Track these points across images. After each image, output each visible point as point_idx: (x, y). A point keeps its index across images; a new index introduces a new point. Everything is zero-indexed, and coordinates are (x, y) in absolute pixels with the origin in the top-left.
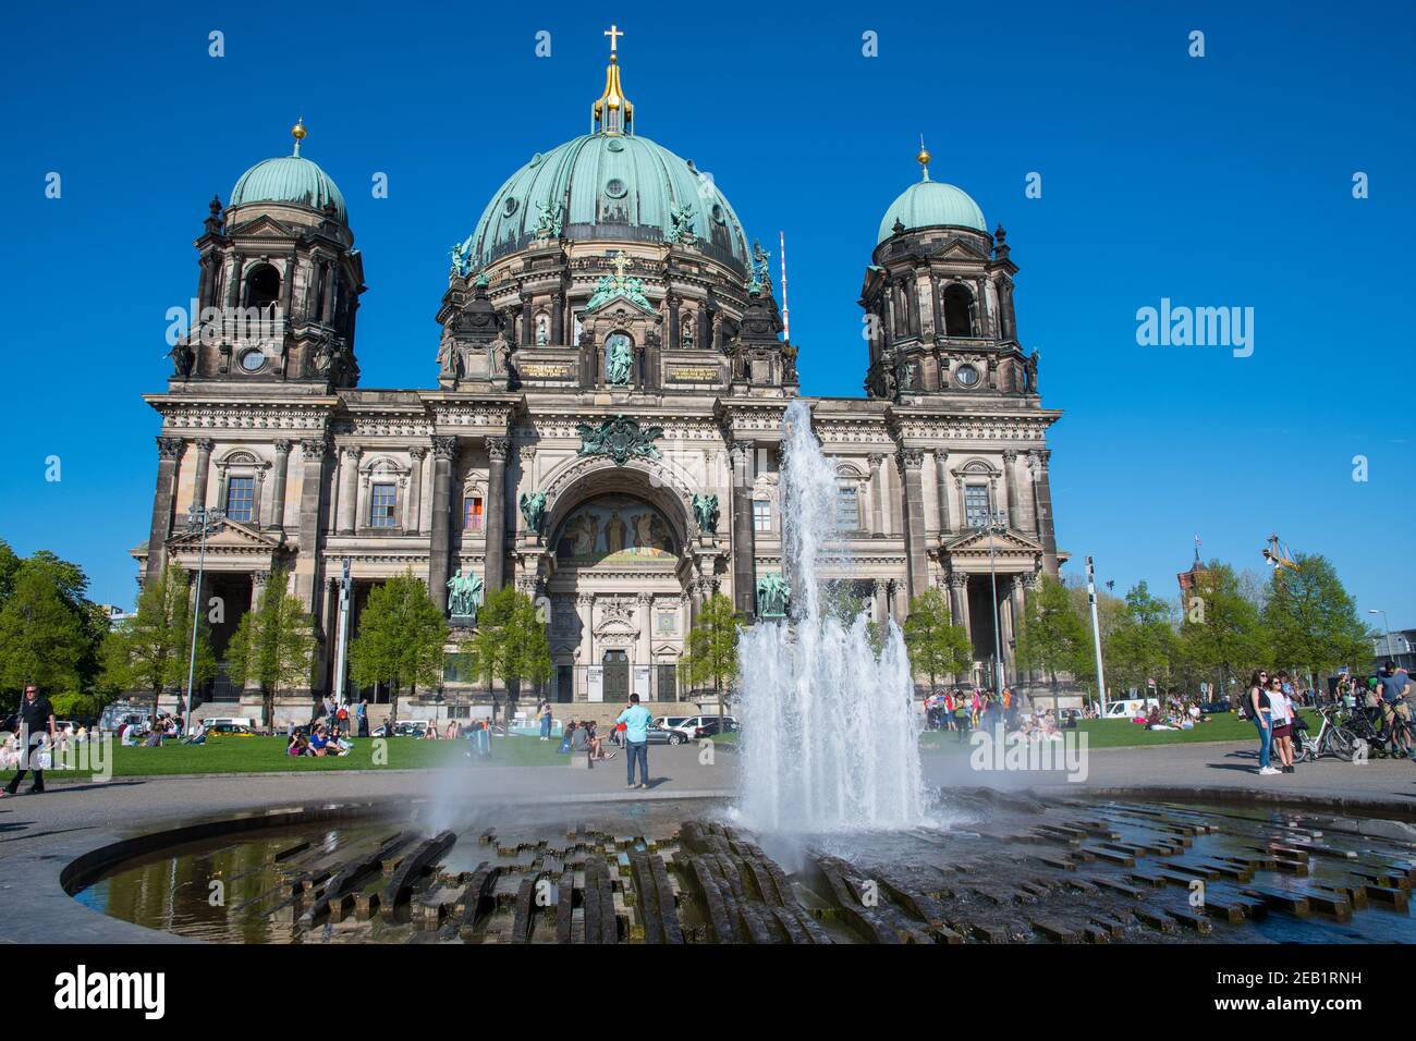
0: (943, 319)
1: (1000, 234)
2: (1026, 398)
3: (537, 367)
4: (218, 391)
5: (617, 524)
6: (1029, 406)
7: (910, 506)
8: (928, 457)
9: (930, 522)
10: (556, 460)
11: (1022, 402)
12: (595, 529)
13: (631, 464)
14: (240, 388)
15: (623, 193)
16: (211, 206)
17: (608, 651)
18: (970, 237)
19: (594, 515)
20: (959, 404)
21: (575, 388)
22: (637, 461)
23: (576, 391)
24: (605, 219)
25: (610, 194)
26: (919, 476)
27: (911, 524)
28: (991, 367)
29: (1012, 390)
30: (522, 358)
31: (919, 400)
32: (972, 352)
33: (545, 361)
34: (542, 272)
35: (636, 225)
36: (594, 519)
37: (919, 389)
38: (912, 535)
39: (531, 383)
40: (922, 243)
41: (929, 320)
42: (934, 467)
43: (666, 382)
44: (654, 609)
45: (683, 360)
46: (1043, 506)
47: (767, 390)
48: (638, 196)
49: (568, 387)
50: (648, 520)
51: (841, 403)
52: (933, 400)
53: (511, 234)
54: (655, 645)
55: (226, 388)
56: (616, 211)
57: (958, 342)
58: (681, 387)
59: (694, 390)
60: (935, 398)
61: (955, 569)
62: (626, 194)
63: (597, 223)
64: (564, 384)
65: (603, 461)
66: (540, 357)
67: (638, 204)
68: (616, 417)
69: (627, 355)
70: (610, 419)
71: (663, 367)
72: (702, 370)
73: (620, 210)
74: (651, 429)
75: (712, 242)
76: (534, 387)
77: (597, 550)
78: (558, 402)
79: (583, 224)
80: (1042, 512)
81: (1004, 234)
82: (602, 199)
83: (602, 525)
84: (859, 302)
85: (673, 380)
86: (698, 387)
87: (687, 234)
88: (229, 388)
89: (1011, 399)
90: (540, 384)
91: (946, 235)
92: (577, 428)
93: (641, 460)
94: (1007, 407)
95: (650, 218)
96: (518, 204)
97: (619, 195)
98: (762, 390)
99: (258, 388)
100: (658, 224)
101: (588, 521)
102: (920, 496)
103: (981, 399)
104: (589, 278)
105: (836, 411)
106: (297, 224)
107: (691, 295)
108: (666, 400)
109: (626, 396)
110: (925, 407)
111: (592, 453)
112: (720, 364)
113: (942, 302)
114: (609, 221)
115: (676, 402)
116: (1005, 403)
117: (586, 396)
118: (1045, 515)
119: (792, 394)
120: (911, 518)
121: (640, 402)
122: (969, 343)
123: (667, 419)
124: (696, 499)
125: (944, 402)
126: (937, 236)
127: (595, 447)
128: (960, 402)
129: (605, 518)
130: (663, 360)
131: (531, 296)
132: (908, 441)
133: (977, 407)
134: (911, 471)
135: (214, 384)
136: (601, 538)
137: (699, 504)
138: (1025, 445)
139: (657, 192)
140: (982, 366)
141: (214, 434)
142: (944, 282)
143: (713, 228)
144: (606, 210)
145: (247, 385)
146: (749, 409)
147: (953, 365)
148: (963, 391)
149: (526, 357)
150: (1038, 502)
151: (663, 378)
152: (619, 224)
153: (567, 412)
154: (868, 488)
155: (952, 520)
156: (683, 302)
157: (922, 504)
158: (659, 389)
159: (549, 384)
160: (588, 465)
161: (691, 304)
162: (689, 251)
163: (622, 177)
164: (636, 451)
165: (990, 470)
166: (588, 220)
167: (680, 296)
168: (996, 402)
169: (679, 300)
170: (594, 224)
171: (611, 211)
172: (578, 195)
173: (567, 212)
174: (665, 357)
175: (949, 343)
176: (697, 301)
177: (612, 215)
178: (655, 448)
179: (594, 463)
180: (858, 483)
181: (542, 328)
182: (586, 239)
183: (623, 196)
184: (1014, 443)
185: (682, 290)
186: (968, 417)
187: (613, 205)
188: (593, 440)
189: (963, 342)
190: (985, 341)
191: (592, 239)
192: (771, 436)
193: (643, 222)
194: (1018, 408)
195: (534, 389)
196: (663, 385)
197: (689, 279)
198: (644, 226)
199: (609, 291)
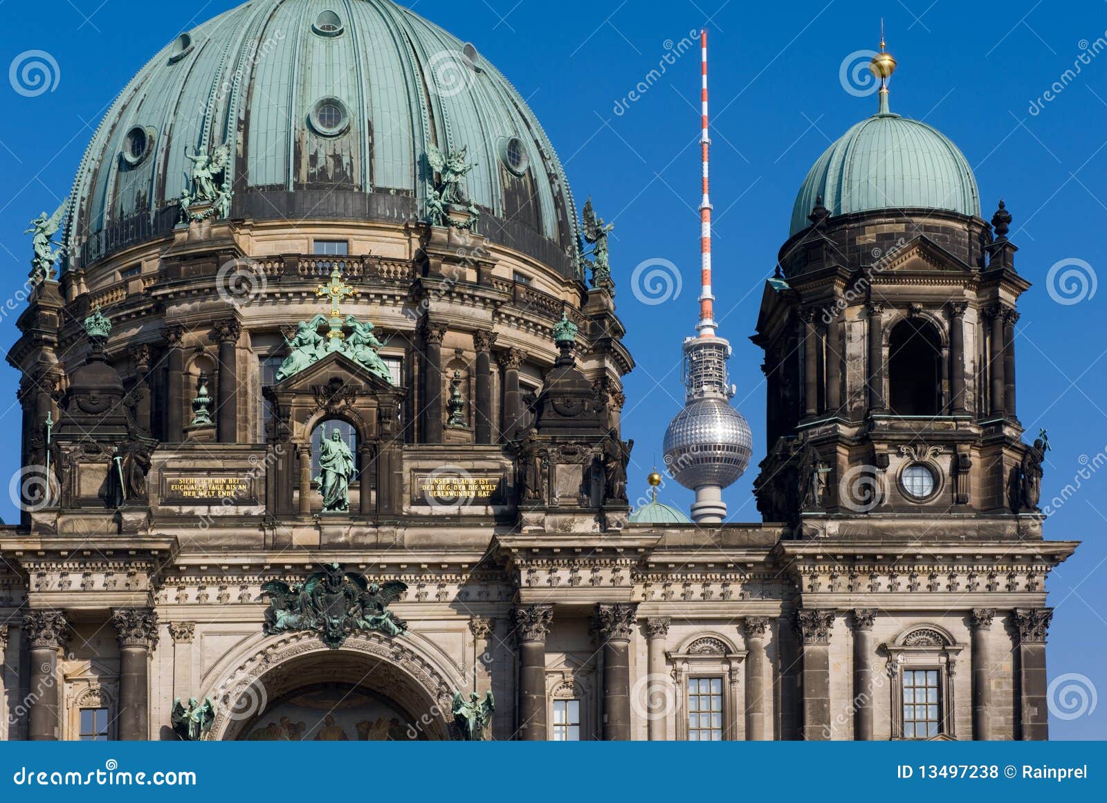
0: (885, 382)
1: (1001, 220)
2: (1017, 519)
3: (196, 480)
6: (1023, 534)
7: (808, 706)
8: (839, 623)
10: (232, 640)
11: (1010, 527)
13: (352, 644)
15: (341, 126)
18: (946, 229)
19: (294, 721)
20: (901, 533)
21: (259, 516)
22: (362, 639)
23: (263, 522)
24: (311, 177)
25: (319, 127)
26: (826, 658)
28: (960, 466)
29: (991, 507)
30: (170, 465)
31: (833, 527)
32: (931, 440)
33: (209, 470)
34: (201, 286)
35: (369, 190)
37: (832, 507)
39: (186, 509)
40: (860, 241)
41: (860, 383)
42: (851, 640)
43: (413, 503)
45: (440, 465)
46: (1033, 703)
47: (577, 518)
48: (371, 132)
49: (247, 516)
51: (703, 532)
52: (857, 527)
53: (142, 202)
56: (331, 161)
57: (908, 423)
58: (437, 510)
59: (460, 515)
60: (858, 524)
62: (349, 128)
63: (298, 186)
64: (243, 510)
65: (305, 640)
66: (200, 464)
67: (371, 146)
68: (329, 567)
69: (346, 458)
70: (322, 571)
71: (407, 477)
73: (337, 159)
74: (388, 585)
75: (507, 214)
76: (191, 516)
78: (233, 542)
79: (272, 187)
80: (1029, 713)
81: (1009, 220)
82: (306, 138)
84: (752, 338)
85: (424, 500)
86: (466, 509)
87: (458, 206)
89: (991, 522)
91: (901, 228)
92: (263, 585)
93: (368, 638)
94: (982, 537)
95: (393, 175)
96: (152, 141)
97: (335, 130)
98: (569, 517)
100: (406, 186)
103: (940, 523)
104: (284, 295)
105: (696, 547)
107: (464, 323)
108: (409, 534)
110: (840, 539)
111: (290, 628)
112: (503, 469)
113: (885, 352)
114: (319, 182)
115: (428, 537)
116: (981, 528)
117: (282, 531)
118: (1035, 719)
121: (370, 540)
122: (927, 425)
123: (416, 567)
124: (457, 705)
125: (873, 528)
126: (886, 229)
127: (293, 619)
128: (903, 528)
130: (407, 466)
131: (179, 329)
132: (810, 597)
133: (928, 539)
134: (811, 648)
137: (463, 711)
138: (1010, 601)
140: (944, 464)
142: (888, 316)
143: (508, 184)
144: (314, 159)
146: (548, 553)
147: (895, 464)
148: (911, 509)
149: (177, 465)
150: (1024, 697)
151: (406, 497)
152: (339, 188)
153: (249, 561)
154: (741, 677)
155: (879, 728)
156: (449, 336)
157: (829, 701)
158: (399, 516)
159: (217, 510)
160: (282, 648)
161: (468, 340)
162: (460, 241)
163: (343, 94)
164: (361, 623)
165: (945, 643)
166: (280, 180)
167: (445, 327)
168: (965, 528)
169: (442, 332)
170: (291, 189)
171: (321, 162)
172: (262, 129)
173: (242, 163)
174: (411, 459)
175: (891, 427)
176: (475, 333)
177: (324, 171)
178: (392, 617)
179: (294, 644)
180: (726, 667)
181: (204, 390)
182: (278, 217)
183: (342, 132)
184: (991, 596)
185: (447, 314)
186: (912, 558)
187: (324, 149)
188: (290, 607)
189: (915, 424)
190: (955, 420)
191: (289, 217)
192: (583, 597)
193: (379, 183)
194: (1000, 538)
195: (191, 520)
196: (406, 508)
197: (461, 295)
198: (381, 191)
199: (316, 344)
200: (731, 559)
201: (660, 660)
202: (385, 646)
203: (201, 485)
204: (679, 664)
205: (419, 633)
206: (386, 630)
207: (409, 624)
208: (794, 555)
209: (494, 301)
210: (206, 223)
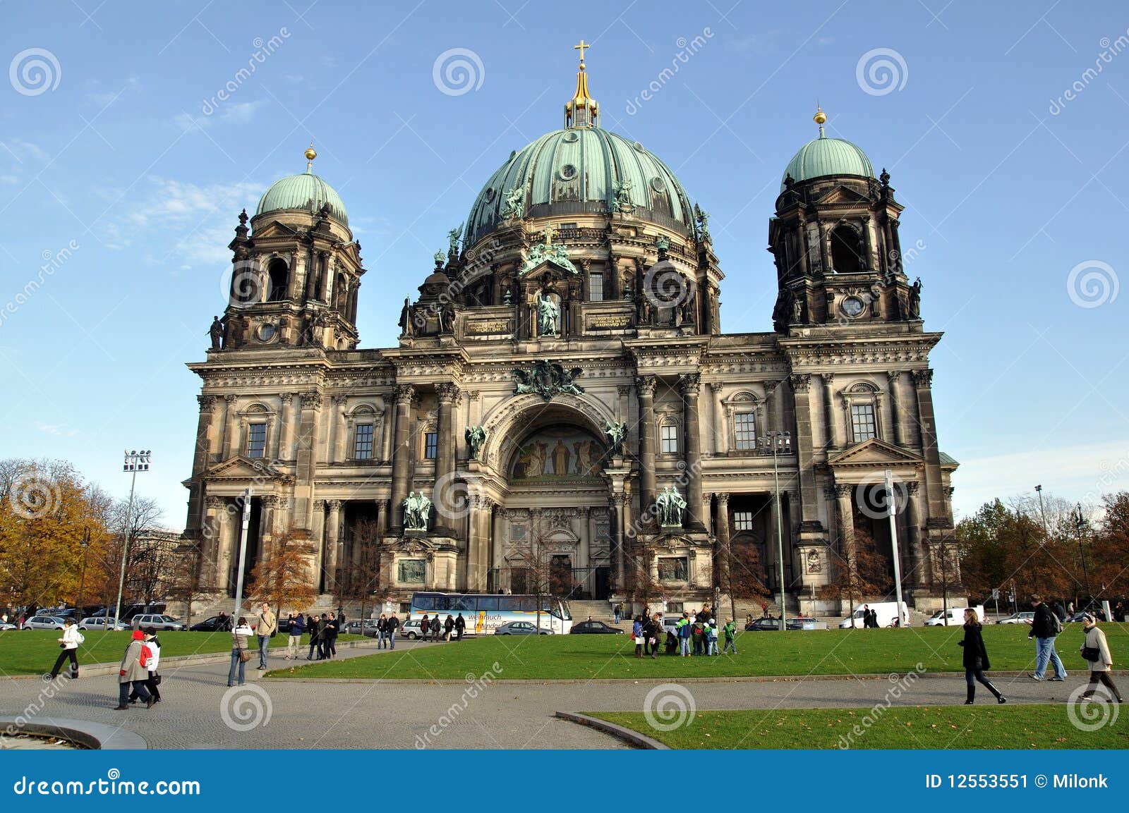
0: (830, 258)
1: (885, 177)
2: (909, 323)
3: (482, 324)
4: (241, 358)
5: (563, 450)
6: (911, 331)
7: (799, 426)
8: (814, 381)
9: (817, 440)
10: (497, 400)
11: (905, 328)
12: (544, 454)
13: (555, 400)
14: (256, 355)
15: (573, 176)
16: (240, 217)
17: (555, 557)
19: (542, 443)
20: (843, 333)
21: (511, 339)
22: (561, 398)
23: (513, 342)
24: (560, 198)
25: (564, 177)
26: (807, 400)
27: (799, 442)
29: (893, 318)
30: (470, 317)
31: (807, 332)
32: (857, 286)
33: (488, 319)
34: (506, 246)
35: (585, 201)
36: (543, 447)
37: (805, 321)
38: (801, 452)
39: (477, 338)
41: (818, 259)
42: (820, 390)
43: (587, 330)
44: (592, 521)
45: (601, 311)
46: (926, 421)
47: (668, 332)
48: (587, 177)
49: (505, 339)
50: (588, 446)
51: (738, 338)
52: (819, 331)
53: (490, 217)
54: (594, 550)
55: (246, 355)
56: (568, 191)
57: (845, 277)
58: (600, 333)
59: (611, 335)
60: (822, 329)
61: (838, 481)
62: (577, 176)
63: (554, 202)
64: (504, 337)
65: (532, 399)
66: (484, 316)
67: (587, 183)
68: (543, 362)
69: (554, 310)
70: (540, 365)
71: (584, 317)
72: (617, 318)
73: (572, 190)
74: (573, 370)
75: (653, 209)
76: (479, 341)
77: (545, 472)
78: (497, 352)
79: (542, 204)
81: (890, 178)
82: (558, 181)
83: (549, 452)
84: (768, 249)
85: (594, 328)
86: (614, 332)
87: (626, 204)
88: (249, 355)
89: (893, 325)
90: (484, 338)
91: (832, 184)
92: (512, 372)
93: (564, 397)
94: (890, 332)
95: (597, 194)
96: (495, 193)
97: (571, 178)
98: (663, 331)
99: (269, 354)
100: (603, 198)
101: (538, 448)
102: (809, 417)
103: (865, 327)
106: (300, 226)
107: (629, 254)
108: (584, 345)
109: (551, 344)
110: (810, 338)
111: (525, 393)
113: (829, 244)
114: (563, 200)
115: (594, 346)
116: (888, 329)
117: (521, 346)
119: (689, 333)
120: (799, 437)
121: (566, 348)
122: (854, 277)
123: (587, 361)
124: (608, 429)
125: (828, 332)
126: (824, 185)
127: (526, 388)
128: (844, 331)
129: (552, 445)
130: (584, 312)
132: (796, 368)
133: (859, 335)
134: (799, 395)
135: (238, 353)
136: (549, 462)
137: (611, 432)
138: (906, 366)
141: (237, 391)
142: (829, 226)
143: (655, 197)
144: (561, 191)
145: (262, 352)
146: (651, 349)
147: (838, 299)
149: (473, 317)
151: (584, 327)
152: (572, 201)
153: (504, 360)
154: (764, 412)
155: (839, 437)
156: (622, 261)
157: (810, 423)
158: (581, 336)
159: (491, 337)
160: (521, 403)
161: (629, 262)
162: (627, 218)
163: (577, 165)
164: (560, 389)
165: (873, 389)
166: (545, 201)
167: (619, 257)
168: (880, 329)
169: (618, 259)
170: (550, 203)
171: (564, 191)
172: (539, 180)
173: (530, 196)
174: (586, 309)
175: (834, 279)
176: (635, 259)
177: (565, 195)
178: (576, 386)
179: (527, 401)
180: (755, 408)
181: (508, 292)
182: (544, 216)
183: (574, 179)
184: (897, 364)
185: (621, 251)
186: (851, 344)
187: (566, 186)
188: (525, 382)
189: (847, 277)
190: (869, 274)
191: (548, 215)
192: (670, 371)
193: (591, 198)
194: (899, 333)
195: (479, 342)
196: (584, 333)
197: (627, 242)
198: (591, 201)
199: (539, 257)
200: (753, 350)
201: (719, 405)
202: (573, 400)
203: (485, 326)
204: (729, 407)
205: (591, 394)
206: (572, 392)
207: (586, 390)
208: (785, 346)
209: (644, 244)
210: (510, 220)
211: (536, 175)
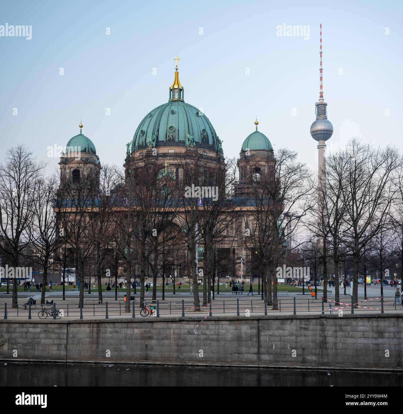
15: (174, 130)
24: (168, 139)
25: (170, 131)
35: (177, 141)
38: (239, 237)
48: (178, 131)
53: (143, 142)
56: (172, 137)
62: (175, 131)
63: (166, 141)
67: (178, 134)
73: (173, 136)
75: (202, 142)
79: (162, 141)
82: (168, 132)
87: (192, 144)
91: (255, 153)
95: (182, 138)
96: (144, 132)
97: (172, 131)
100: (184, 140)
114: (170, 140)
137: (184, 230)
139: (184, 129)
142: (253, 167)
143: (202, 137)
144: (169, 136)
152: (172, 141)
161: (192, 166)
163: (174, 125)
164: (169, 216)
166: (163, 140)
172: (161, 131)
173: (157, 137)
177: (170, 138)
178: (174, 215)
183: (174, 132)
187: (171, 135)
191: (164, 146)
193: (180, 140)
198: (179, 141)
199: (163, 173)
211: (160, 128)
